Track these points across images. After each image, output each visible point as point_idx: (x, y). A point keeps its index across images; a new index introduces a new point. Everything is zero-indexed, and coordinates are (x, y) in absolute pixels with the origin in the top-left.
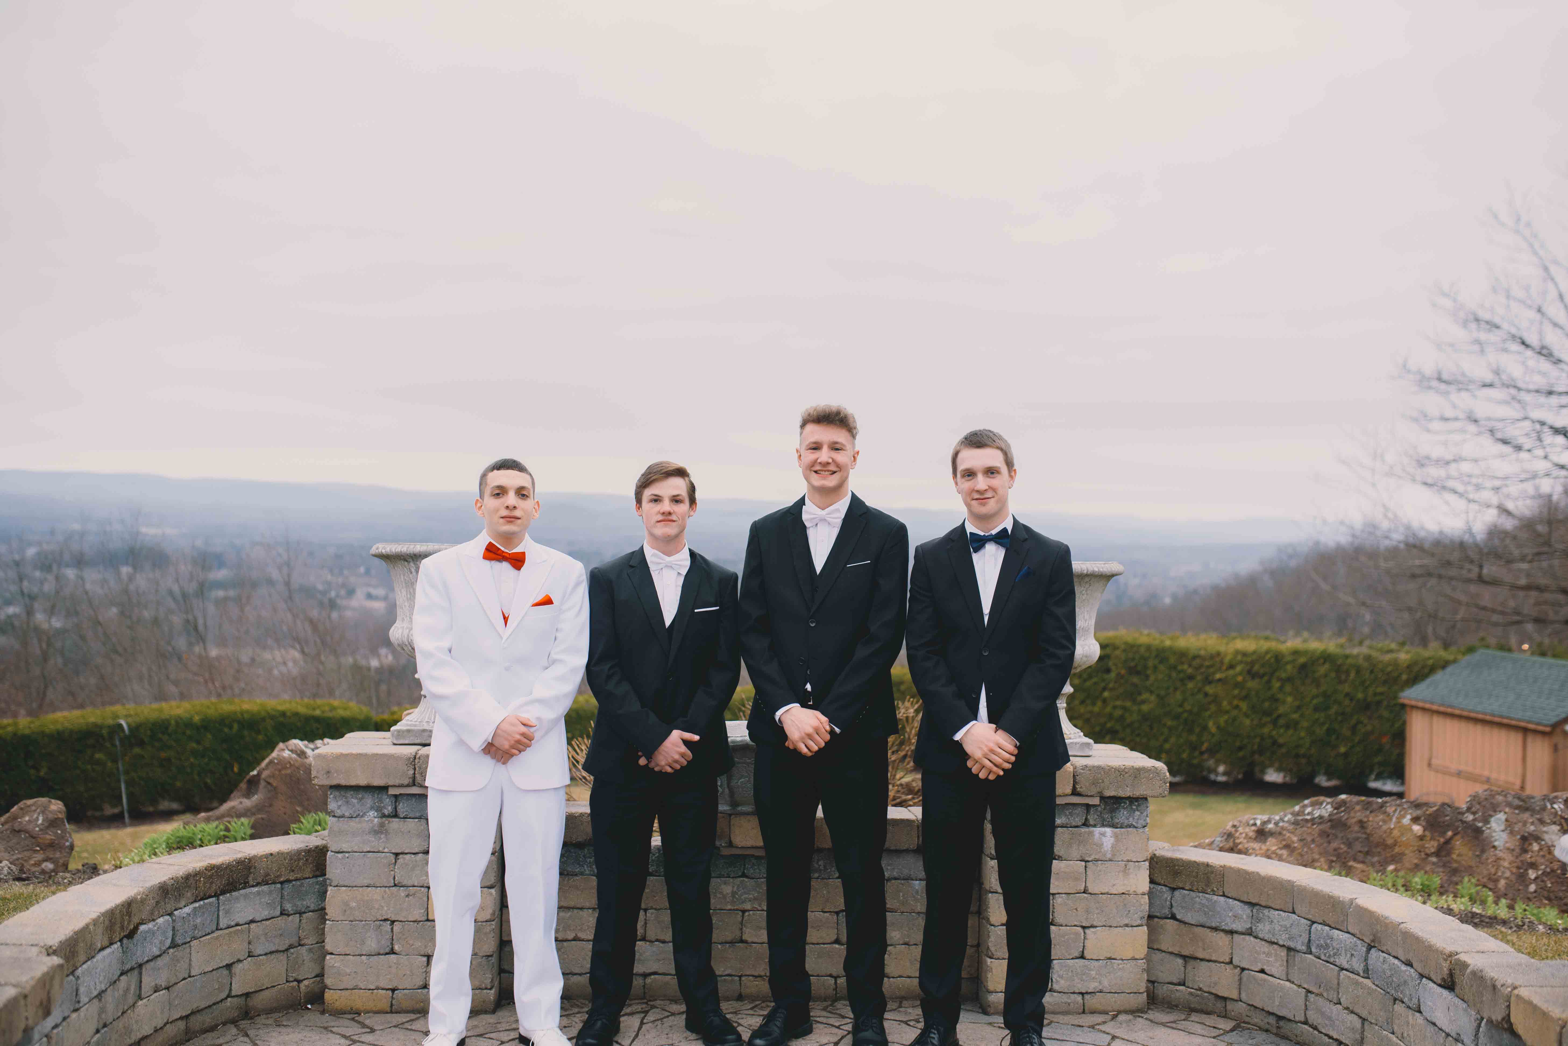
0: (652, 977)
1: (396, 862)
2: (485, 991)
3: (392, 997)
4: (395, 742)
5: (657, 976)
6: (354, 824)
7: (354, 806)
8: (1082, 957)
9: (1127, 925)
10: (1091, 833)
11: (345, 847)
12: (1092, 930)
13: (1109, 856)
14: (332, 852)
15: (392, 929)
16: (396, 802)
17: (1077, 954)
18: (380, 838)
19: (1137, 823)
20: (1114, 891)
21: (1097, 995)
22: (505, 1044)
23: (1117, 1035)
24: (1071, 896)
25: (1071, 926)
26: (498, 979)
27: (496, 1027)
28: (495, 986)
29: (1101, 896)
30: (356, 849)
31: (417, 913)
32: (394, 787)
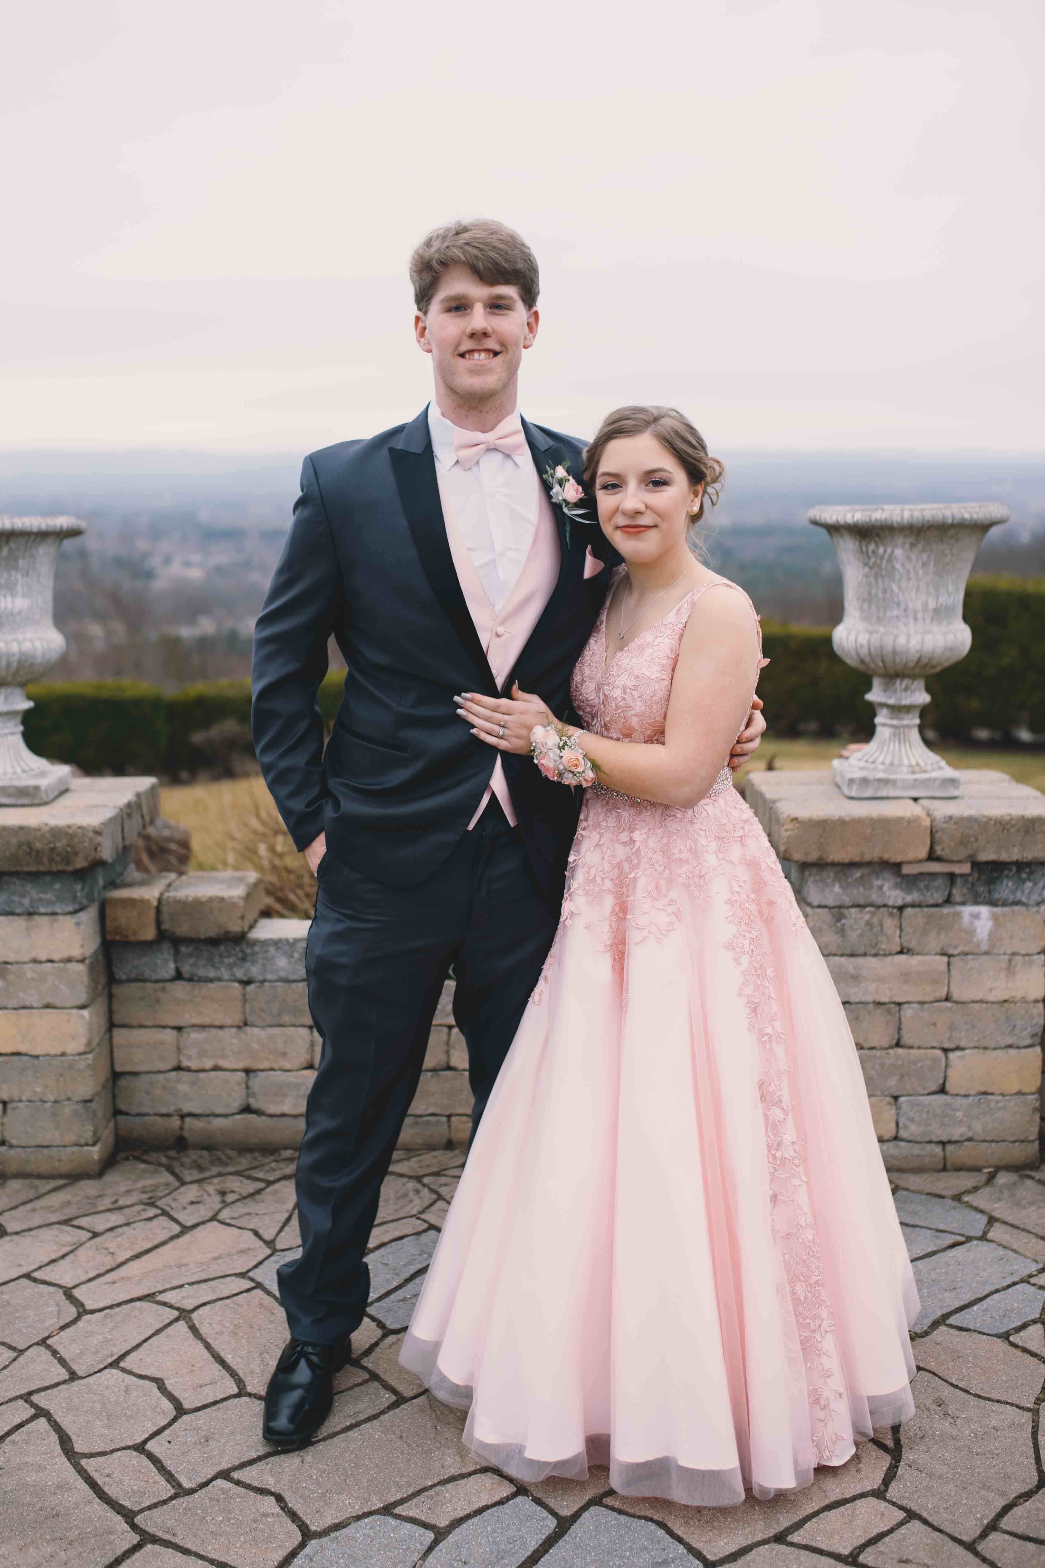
2: (87, 1148)
8: (942, 1090)
9: (1010, 1046)
10: (958, 915)
12: (958, 1053)
13: (984, 947)
17: (934, 1088)
19: (1028, 898)
20: (992, 997)
21: (966, 1143)
22: (98, 1240)
23: (996, 1214)
24: (926, 1006)
25: (927, 1048)
26: (112, 1125)
27: (94, 1205)
28: (103, 1138)
29: (972, 1005)
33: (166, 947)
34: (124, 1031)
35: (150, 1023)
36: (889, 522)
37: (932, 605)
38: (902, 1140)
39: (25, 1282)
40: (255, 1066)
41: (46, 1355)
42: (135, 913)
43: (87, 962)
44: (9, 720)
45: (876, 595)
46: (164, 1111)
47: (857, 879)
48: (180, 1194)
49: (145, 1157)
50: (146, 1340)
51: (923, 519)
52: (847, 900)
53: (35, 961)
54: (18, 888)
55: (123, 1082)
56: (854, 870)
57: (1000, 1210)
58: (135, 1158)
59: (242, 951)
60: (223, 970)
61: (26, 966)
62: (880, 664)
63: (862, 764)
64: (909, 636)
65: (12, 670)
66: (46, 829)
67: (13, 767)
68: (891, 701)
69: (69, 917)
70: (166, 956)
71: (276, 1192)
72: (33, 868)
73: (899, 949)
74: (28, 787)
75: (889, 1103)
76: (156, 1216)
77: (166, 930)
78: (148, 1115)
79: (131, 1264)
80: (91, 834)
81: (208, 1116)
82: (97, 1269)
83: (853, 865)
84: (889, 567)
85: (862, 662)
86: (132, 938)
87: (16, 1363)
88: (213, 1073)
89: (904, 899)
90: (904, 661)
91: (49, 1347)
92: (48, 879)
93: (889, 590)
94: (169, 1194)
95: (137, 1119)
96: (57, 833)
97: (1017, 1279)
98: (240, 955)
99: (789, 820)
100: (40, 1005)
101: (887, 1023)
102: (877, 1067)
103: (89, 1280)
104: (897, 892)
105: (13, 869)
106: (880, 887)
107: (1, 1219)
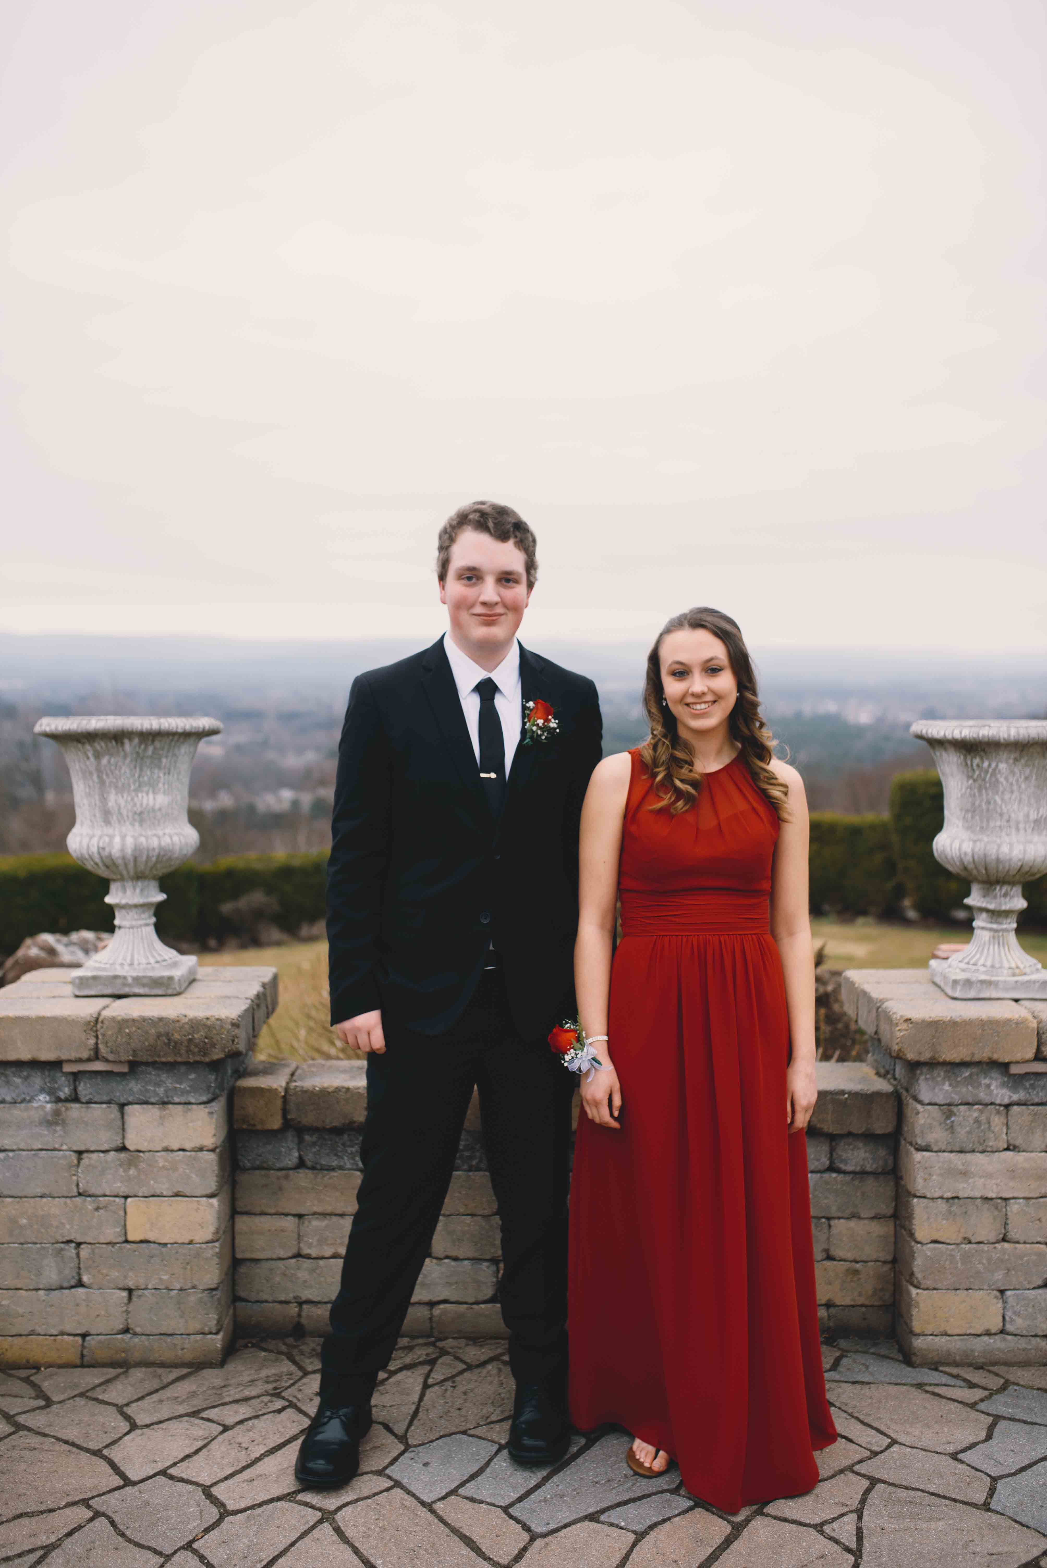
0: (442, 1306)
1: (79, 1162)
2: (209, 1336)
3: (83, 1346)
4: (78, 993)
5: (447, 1305)
6: (18, 1112)
7: (17, 1087)
8: (1046, 1285)
11: (7, 1143)
15: (78, 1256)
16: (75, 1081)
17: (1039, 1282)
18: (55, 1131)
22: (230, 1433)
24: (1033, 1202)
25: (1032, 1243)
26: (231, 1311)
27: (220, 1396)
28: (225, 1326)
30: (22, 1146)
31: (111, 1233)
32: (69, 1061)
33: (290, 1135)
34: (245, 1218)
35: (273, 1211)
36: (997, 738)
37: (1033, 816)
38: (1008, 1334)
39: (161, 1479)
41: (194, 1561)
42: (262, 1102)
43: (218, 1150)
44: (144, 912)
45: (980, 806)
46: (282, 1298)
47: (965, 1077)
48: (304, 1384)
49: (263, 1345)
50: (293, 1544)
51: (1029, 736)
52: (956, 1098)
53: (167, 1150)
54: (154, 1077)
55: (243, 1269)
56: (963, 1070)
58: (254, 1346)
60: (346, 1158)
61: (158, 1154)
62: (984, 872)
63: (963, 965)
64: (1011, 845)
65: (150, 864)
66: (185, 1020)
67: (147, 958)
68: (991, 906)
69: (203, 1106)
70: (291, 1145)
71: (398, 1383)
72: (170, 1059)
73: (1005, 1146)
74: (162, 977)
75: (996, 1297)
76: (284, 1409)
77: (293, 1119)
78: (267, 1302)
79: (266, 1459)
80: (229, 1027)
82: (233, 1466)
83: (963, 1064)
84: (993, 779)
85: (965, 868)
86: (259, 1127)
88: (331, 1260)
89: (1010, 1097)
90: (1007, 868)
91: (195, 1552)
92: (183, 1069)
93: (992, 802)
94: (293, 1384)
95: (255, 1306)
96: (195, 1024)
99: (902, 1021)
100: (170, 1194)
101: (994, 1218)
102: (985, 1261)
103: (226, 1478)
104: (1004, 1091)
105: (150, 1060)
106: (988, 1086)
107: (128, 1410)
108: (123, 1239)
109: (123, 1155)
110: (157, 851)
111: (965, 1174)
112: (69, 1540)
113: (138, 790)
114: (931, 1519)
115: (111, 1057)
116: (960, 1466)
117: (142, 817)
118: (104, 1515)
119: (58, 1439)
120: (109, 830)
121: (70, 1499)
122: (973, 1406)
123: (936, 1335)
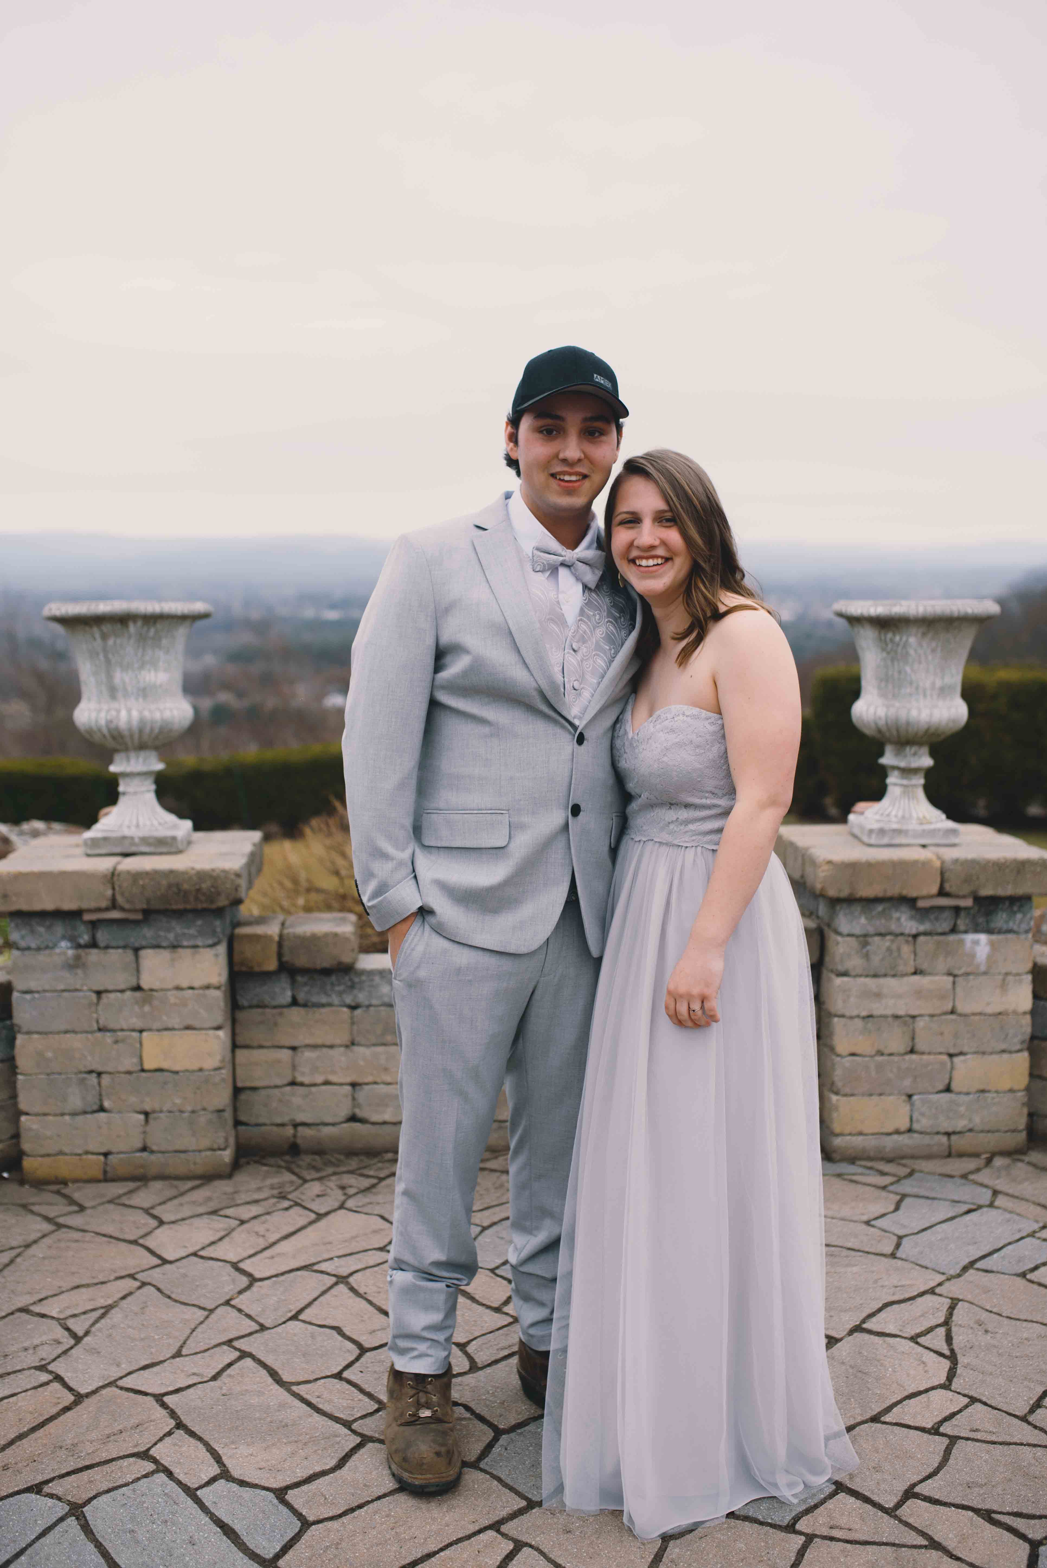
1: (98, 1001)
2: (219, 1152)
3: (106, 1164)
4: (89, 852)
6: (42, 958)
7: (41, 935)
8: (948, 1089)
9: (1003, 1051)
10: (961, 942)
11: (33, 985)
12: (962, 1058)
13: (983, 968)
14: (18, 991)
15: (99, 1084)
16: (93, 928)
17: (941, 1087)
18: (76, 974)
19: (1019, 926)
20: (989, 1010)
21: (967, 1134)
22: (246, 1226)
23: (998, 1188)
24: (936, 1018)
25: (935, 1054)
26: (235, 1133)
27: (233, 1199)
28: (231, 1144)
29: (972, 1017)
30: (47, 987)
31: (129, 1063)
32: (90, 911)
33: (285, 977)
34: (245, 1051)
35: (269, 1044)
36: (907, 615)
37: (938, 683)
38: (916, 1132)
39: (194, 1259)
40: (360, 1080)
41: (233, 1313)
42: (259, 947)
43: (222, 989)
44: (146, 780)
45: (892, 675)
46: (279, 1120)
47: (879, 913)
48: (305, 1189)
49: (264, 1161)
50: (315, 1299)
51: (935, 613)
52: (871, 930)
53: (178, 988)
54: (164, 924)
55: (243, 1097)
56: (877, 905)
57: (1000, 1184)
58: (256, 1162)
59: (351, 980)
60: (334, 996)
61: (169, 993)
62: (896, 733)
63: (877, 817)
64: (919, 710)
65: (154, 735)
66: (193, 872)
67: (150, 820)
68: (902, 764)
69: (208, 950)
70: (284, 985)
72: (181, 906)
73: (913, 970)
74: (166, 838)
75: (904, 1101)
76: (290, 1207)
77: (287, 962)
78: (265, 1125)
79: (282, 1243)
80: (233, 877)
81: (318, 1125)
82: (254, 1248)
83: (877, 900)
84: (904, 652)
85: (880, 732)
86: (257, 969)
87: (210, 1319)
88: (324, 1087)
89: (917, 928)
90: (916, 730)
91: (234, 1307)
92: (192, 916)
93: (903, 671)
94: (296, 1189)
95: (256, 1129)
96: (202, 875)
97: (1024, 1234)
98: (349, 983)
99: (825, 863)
100: (181, 1026)
101: (904, 1034)
102: (895, 1070)
103: (251, 1256)
104: (912, 923)
105: (162, 907)
106: (899, 919)
107: (155, 1212)
108: (139, 1068)
109: (138, 994)
110: (158, 724)
111: (878, 995)
112: (124, 1301)
113: (142, 667)
114: (847, 1265)
115: (127, 906)
116: (872, 1229)
117: (144, 692)
118: (149, 1284)
119: (98, 1234)
120: (115, 705)
121: (118, 1275)
122: (884, 1188)
123: (854, 1135)
